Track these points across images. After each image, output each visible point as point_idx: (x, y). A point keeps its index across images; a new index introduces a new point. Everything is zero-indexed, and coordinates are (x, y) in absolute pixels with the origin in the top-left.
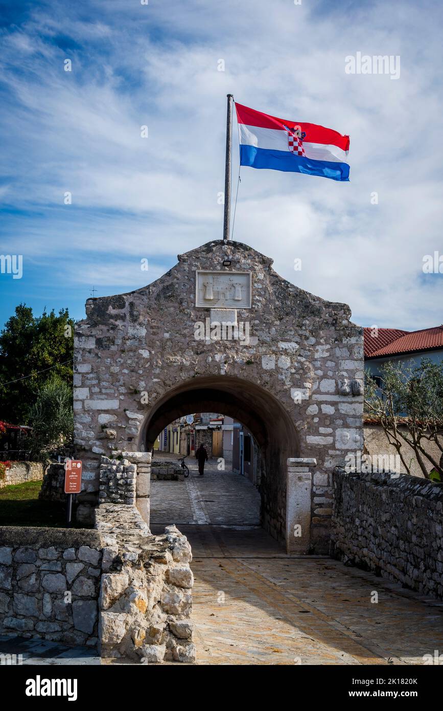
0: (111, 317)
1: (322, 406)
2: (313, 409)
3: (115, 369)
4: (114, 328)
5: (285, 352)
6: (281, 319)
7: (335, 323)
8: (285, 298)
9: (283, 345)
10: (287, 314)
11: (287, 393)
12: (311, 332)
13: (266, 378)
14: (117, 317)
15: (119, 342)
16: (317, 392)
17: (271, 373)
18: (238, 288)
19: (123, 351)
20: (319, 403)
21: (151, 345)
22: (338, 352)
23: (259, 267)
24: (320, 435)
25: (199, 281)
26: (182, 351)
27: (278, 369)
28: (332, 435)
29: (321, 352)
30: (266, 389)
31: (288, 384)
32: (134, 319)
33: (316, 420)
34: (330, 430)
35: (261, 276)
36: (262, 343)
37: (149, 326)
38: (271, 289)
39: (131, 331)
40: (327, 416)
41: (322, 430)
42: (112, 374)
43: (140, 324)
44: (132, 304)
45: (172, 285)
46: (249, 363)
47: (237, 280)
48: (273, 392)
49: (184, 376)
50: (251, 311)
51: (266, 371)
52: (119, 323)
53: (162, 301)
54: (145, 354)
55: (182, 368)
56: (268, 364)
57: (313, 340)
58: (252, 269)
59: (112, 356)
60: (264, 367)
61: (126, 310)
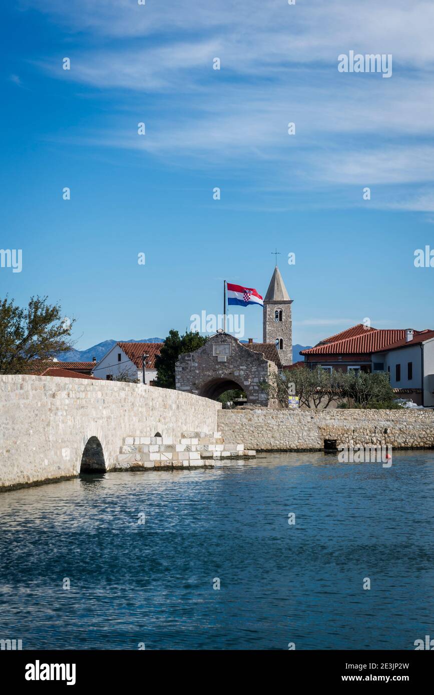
0: (187, 360)
1: (255, 387)
2: (251, 388)
3: (189, 377)
4: (188, 364)
5: (242, 369)
6: (240, 359)
7: (258, 359)
8: (242, 352)
9: (241, 367)
10: (243, 357)
11: (243, 383)
12: (251, 363)
13: (236, 378)
14: (188, 360)
15: (189, 368)
16: (253, 382)
17: (237, 376)
18: (227, 350)
19: (190, 371)
20: (253, 386)
21: (199, 369)
22: (259, 369)
23: (233, 342)
24: (253, 396)
25: (214, 347)
26: (209, 370)
27: (240, 375)
28: (258, 396)
29: (254, 369)
30: (236, 381)
31: (243, 380)
32: (194, 361)
33: (252, 391)
34: (257, 394)
35: (234, 345)
36: (235, 367)
37: (198, 363)
38: (237, 349)
39: (193, 365)
40: (256, 390)
41: (254, 394)
42: (187, 379)
43: (196, 362)
44: (193, 356)
45: (205, 349)
46: (230, 373)
47: (227, 346)
48: (238, 383)
49: (210, 378)
50: (231, 356)
51: (236, 376)
52: (189, 362)
53: (202, 354)
54: (197, 372)
55: (209, 376)
56: (236, 374)
57: (251, 365)
58: (231, 342)
59: (187, 373)
60: (235, 374)
61: (191, 358)
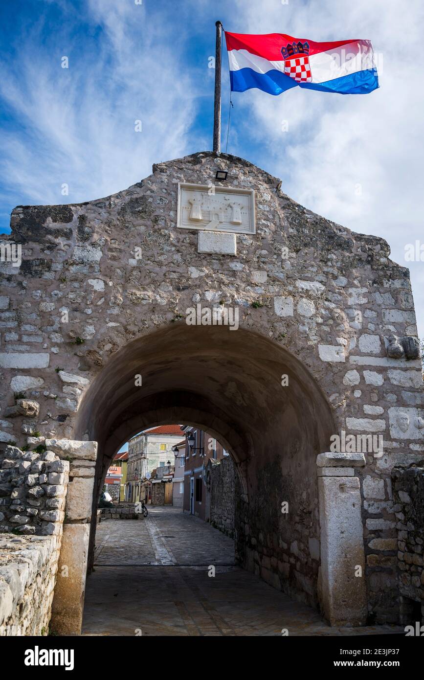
0: (49, 231)
1: (366, 373)
2: (352, 377)
3: (49, 306)
4: (52, 247)
5: (307, 294)
6: (297, 251)
7: (371, 260)
8: (301, 225)
9: (302, 285)
10: (306, 245)
11: (313, 351)
12: (341, 269)
13: (281, 328)
14: (57, 233)
15: (58, 267)
16: (357, 352)
17: (288, 322)
18: (237, 209)
19: (63, 280)
20: (361, 369)
21: (108, 273)
22: (378, 298)
23: (264, 186)
24: (366, 416)
25: (183, 197)
26: (156, 284)
27: (298, 318)
28: (383, 417)
29: (356, 296)
30: (281, 344)
31: (313, 340)
32: (85, 237)
33: (358, 394)
34: (379, 410)
35: (267, 196)
36: (273, 280)
37: (106, 247)
38: (282, 213)
39: (78, 253)
40: (372, 388)
41: (368, 409)
42: (42, 314)
43: (93, 245)
44: (82, 219)
45: (143, 198)
46: (254, 306)
47: (233, 199)
48: (292, 350)
49: (157, 320)
50: (256, 237)
51: (281, 319)
52: (61, 241)
53: (128, 217)
54: (98, 285)
55: (154, 308)
56: (283, 308)
57: (343, 281)
58: (255, 187)
59: (45, 287)
60: (278, 312)
61: (73, 225)
